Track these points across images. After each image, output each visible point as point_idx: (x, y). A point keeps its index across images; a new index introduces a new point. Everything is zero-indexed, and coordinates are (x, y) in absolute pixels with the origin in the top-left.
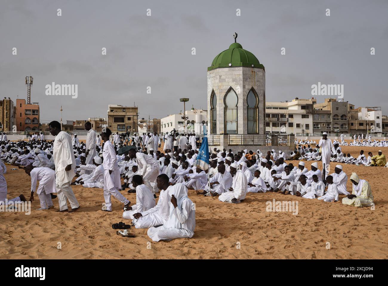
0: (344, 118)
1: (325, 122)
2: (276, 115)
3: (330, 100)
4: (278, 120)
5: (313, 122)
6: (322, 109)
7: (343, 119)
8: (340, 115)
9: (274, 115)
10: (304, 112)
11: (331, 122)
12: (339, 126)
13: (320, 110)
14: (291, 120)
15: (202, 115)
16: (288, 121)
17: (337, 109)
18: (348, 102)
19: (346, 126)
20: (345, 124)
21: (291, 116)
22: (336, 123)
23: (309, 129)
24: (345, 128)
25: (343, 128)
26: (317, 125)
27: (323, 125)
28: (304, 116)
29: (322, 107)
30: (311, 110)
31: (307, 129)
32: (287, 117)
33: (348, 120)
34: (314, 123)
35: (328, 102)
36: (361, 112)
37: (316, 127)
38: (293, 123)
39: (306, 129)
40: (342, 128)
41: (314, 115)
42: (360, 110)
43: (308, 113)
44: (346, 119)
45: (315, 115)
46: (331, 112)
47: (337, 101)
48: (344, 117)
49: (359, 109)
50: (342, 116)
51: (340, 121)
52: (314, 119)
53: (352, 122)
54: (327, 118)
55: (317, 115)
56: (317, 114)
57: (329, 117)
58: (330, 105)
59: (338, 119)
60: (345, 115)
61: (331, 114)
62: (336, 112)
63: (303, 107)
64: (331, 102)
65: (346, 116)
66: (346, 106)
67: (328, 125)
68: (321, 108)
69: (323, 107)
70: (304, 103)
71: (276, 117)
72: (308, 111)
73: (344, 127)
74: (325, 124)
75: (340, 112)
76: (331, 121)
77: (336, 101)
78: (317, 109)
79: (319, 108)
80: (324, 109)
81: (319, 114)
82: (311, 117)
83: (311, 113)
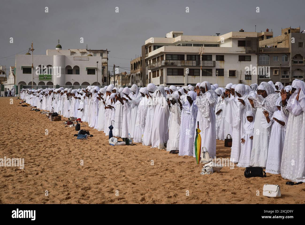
1: (279, 68)
2: (194, 57)
3: (289, 30)
4: (198, 64)
6: (276, 47)
9: (191, 57)
10: (242, 50)
11: (289, 68)
12: (303, 74)
14: (219, 65)
15: (65, 56)
16: (214, 66)
17: (301, 45)
21: (221, 58)
22: (298, 70)
23: (251, 79)
27: (276, 72)
28: (242, 58)
30: (255, 49)
31: (248, 79)
32: (214, 59)
35: (286, 33)
38: (224, 69)
39: (246, 79)
41: (260, 56)
43: (250, 52)
45: (262, 57)
46: (290, 51)
47: (301, 31)
52: (259, 63)
54: (283, 60)
55: (266, 57)
56: (266, 54)
57: (286, 60)
58: (289, 39)
59: (301, 62)
61: (289, 54)
62: (299, 51)
63: (241, 43)
64: (290, 34)
67: (285, 72)
68: (275, 45)
69: (278, 43)
70: (243, 36)
71: (194, 59)
72: (249, 49)
74: (279, 70)
76: (290, 65)
77: (299, 32)
78: (269, 46)
79: (272, 45)
80: (280, 46)
81: (268, 54)
82: (254, 59)
83: (254, 52)
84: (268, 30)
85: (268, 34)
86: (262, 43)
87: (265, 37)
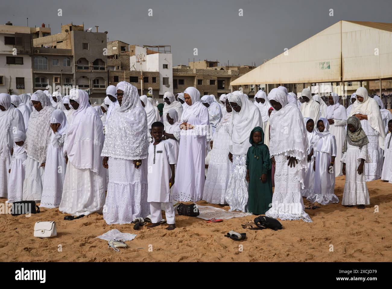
0: (100, 66)
1: (60, 74)
3: (71, 27)
5: (34, 74)
6: (55, 47)
7: (97, 69)
8: (91, 60)
10: (11, 50)
11: (73, 75)
12: (90, 83)
13: (53, 48)
17: (85, 46)
18: (106, 33)
19: (104, 83)
20: (102, 79)
22: (84, 77)
23: (24, 88)
24: (101, 87)
25: (98, 86)
26: (44, 80)
27: (56, 80)
28: (12, 60)
29: (56, 43)
30: (29, 50)
31: (21, 88)
33: (108, 71)
34: (36, 76)
35: (67, 31)
36: (135, 55)
37: (40, 83)
39: (17, 88)
40: (95, 86)
41: (36, 58)
42: (133, 51)
43: (22, 53)
44: (103, 69)
45: (38, 59)
46: (73, 54)
47: (85, 29)
48: (100, 63)
49: (132, 49)
50: (96, 62)
51: (91, 71)
52: (34, 67)
53: (117, 74)
54: (65, 65)
55: (44, 59)
56: (43, 56)
57: (69, 65)
58: (70, 39)
59: (87, 68)
60: (101, 60)
61: (72, 57)
62: (83, 53)
63: (9, 40)
64: (72, 32)
65: (104, 62)
66: (103, 42)
67: (68, 80)
68: (54, 45)
69: (58, 42)
70: (11, 31)
72: (21, 48)
73: (100, 85)
74: (60, 77)
75: (91, 54)
76: (74, 71)
77: (83, 30)
78: (46, 46)
79: (51, 45)
80: (60, 46)
81: (46, 56)
82: (28, 62)
83: (27, 53)
84: (44, 26)
85: (44, 30)
86: (37, 42)
87: (40, 34)
